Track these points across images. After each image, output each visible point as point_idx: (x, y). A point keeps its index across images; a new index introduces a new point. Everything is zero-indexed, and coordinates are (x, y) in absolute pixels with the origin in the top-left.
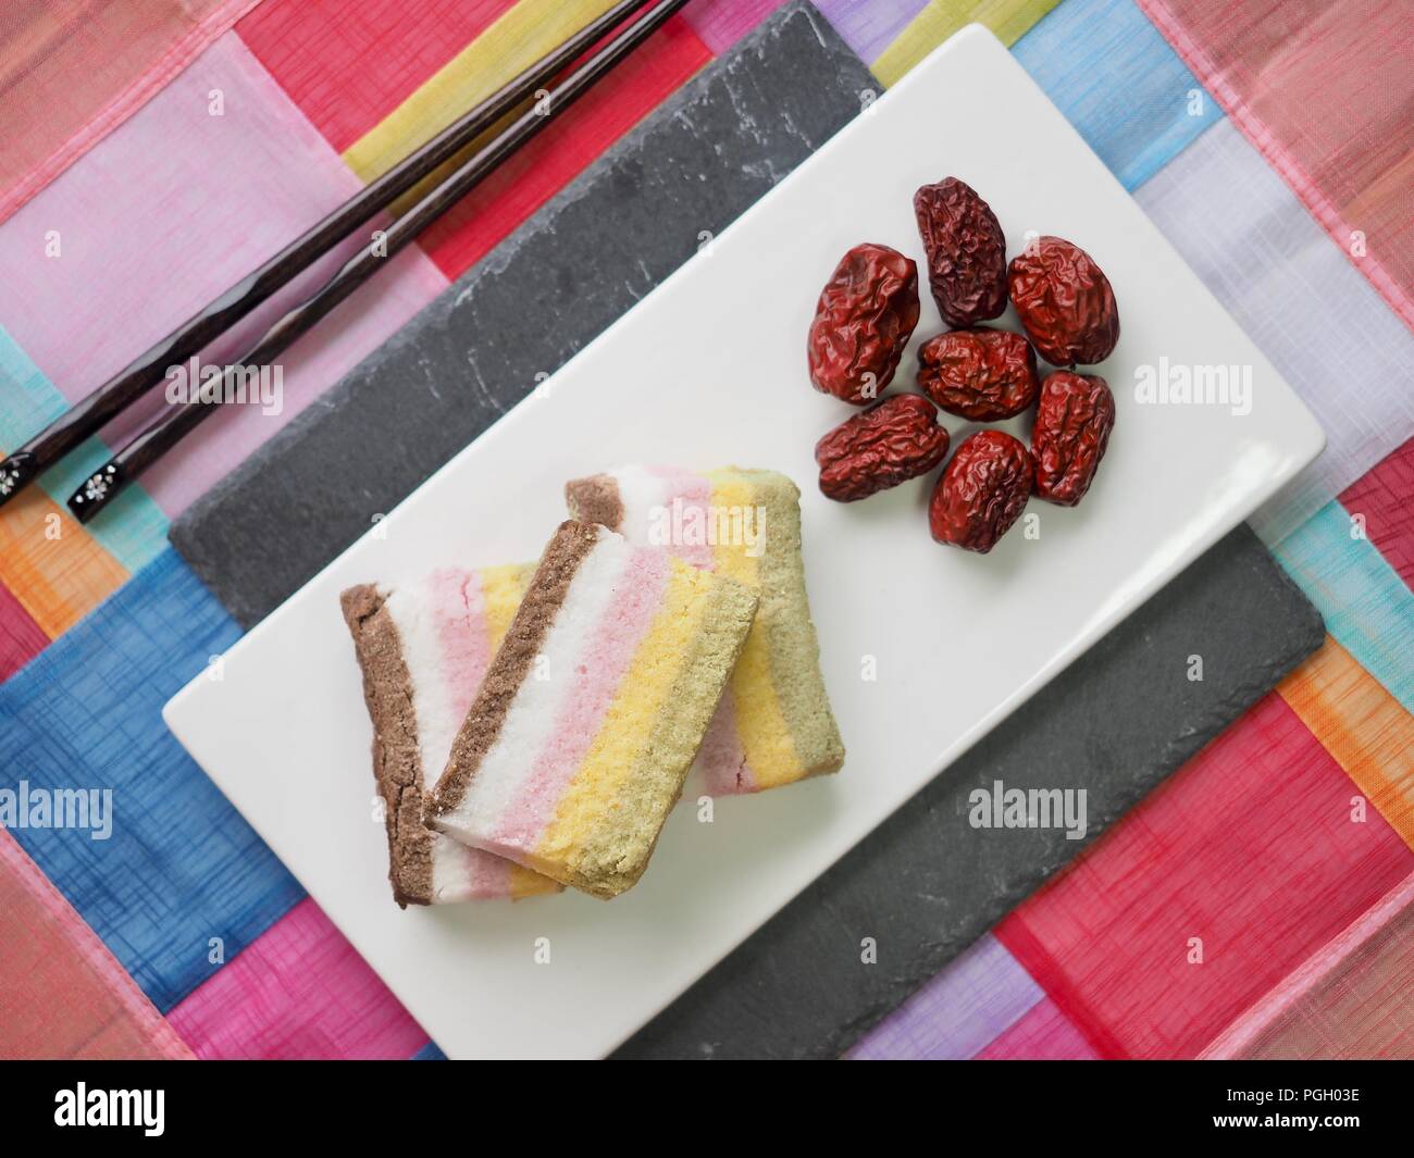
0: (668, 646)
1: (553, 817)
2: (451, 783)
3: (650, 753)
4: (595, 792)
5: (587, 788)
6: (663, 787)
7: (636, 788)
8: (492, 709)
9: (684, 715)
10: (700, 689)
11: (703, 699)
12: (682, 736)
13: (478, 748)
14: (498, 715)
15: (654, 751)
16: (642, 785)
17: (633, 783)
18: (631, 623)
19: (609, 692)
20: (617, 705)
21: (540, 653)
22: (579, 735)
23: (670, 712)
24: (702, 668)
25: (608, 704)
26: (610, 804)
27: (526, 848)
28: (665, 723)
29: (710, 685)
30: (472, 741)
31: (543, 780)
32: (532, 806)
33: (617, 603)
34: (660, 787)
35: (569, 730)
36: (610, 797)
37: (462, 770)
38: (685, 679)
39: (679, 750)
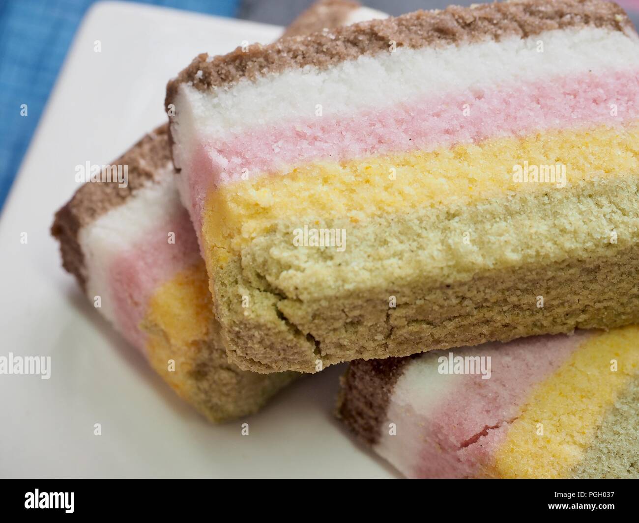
0: (586, 158)
1: (286, 168)
2: (238, 62)
3: (450, 216)
4: (353, 191)
5: (350, 178)
6: (423, 255)
7: (395, 229)
8: (355, 43)
9: (527, 223)
10: (572, 219)
11: (563, 231)
12: (501, 235)
13: (300, 58)
14: (353, 50)
15: (457, 219)
16: (406, 232)
17: (401, 221)
18: (573, 108)
19: (479, 133)
20: (473, 150)
21: (457, 46)
22: (403, 135)
23: (515, 206)
24: (595, 209)
25: (465, 139)
26: (353, 213)
27: (224, 175)
28: (500, 210)
29: (585, 228)
30: (302, 48)
31: (320, 134)
32: (280, 143)
33: (580, 82)
34: (420, 252)
35: (400, 122)
36: (362, 209)
37: (261, 59)
38: (567, 198)
39: (481, 243)
